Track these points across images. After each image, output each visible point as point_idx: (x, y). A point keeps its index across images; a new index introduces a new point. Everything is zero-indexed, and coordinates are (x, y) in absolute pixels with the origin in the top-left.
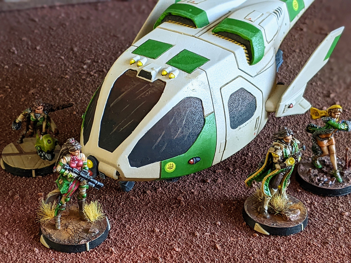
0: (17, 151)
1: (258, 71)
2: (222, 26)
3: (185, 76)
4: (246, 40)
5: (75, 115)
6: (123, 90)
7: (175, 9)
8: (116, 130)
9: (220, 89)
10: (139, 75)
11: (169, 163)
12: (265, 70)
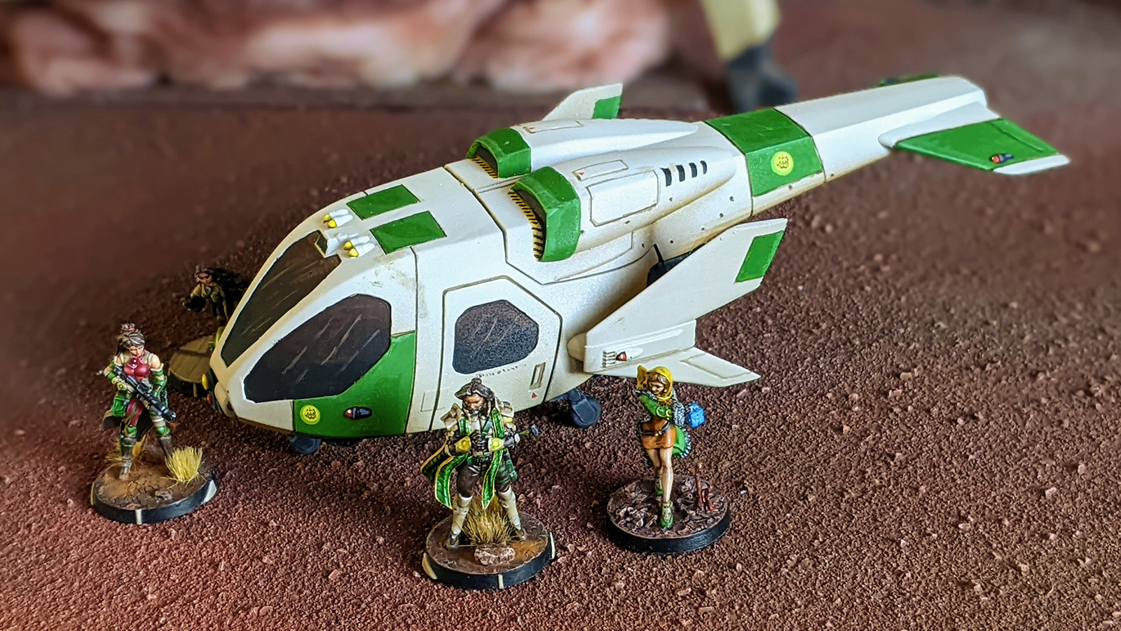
1: (561, 275)
3: (376, 256)
8: (248, 330)
9: (445, 293)
10: (317, 243)
11: (307, 407)
12: (586, 277)
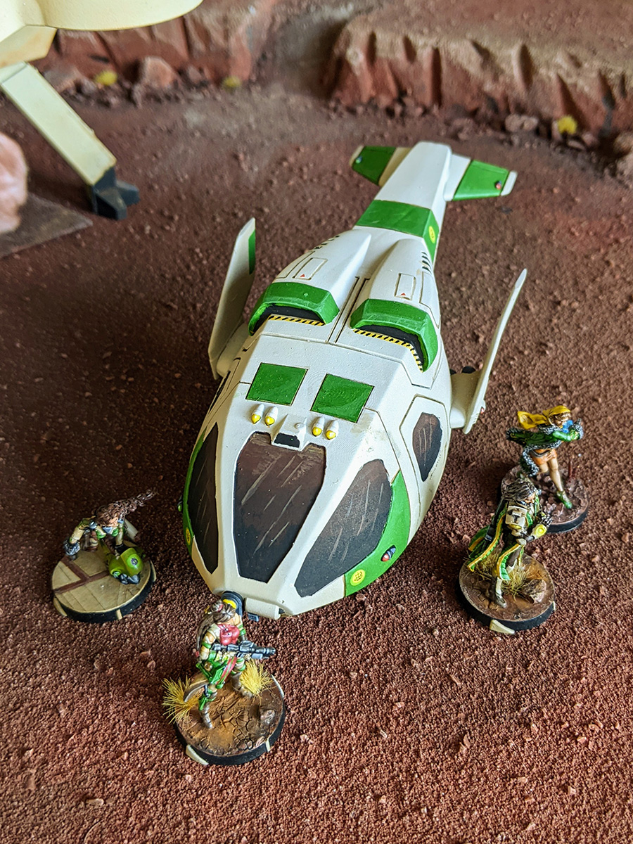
0: (76, 579)
1: (434, 375)
2: (368, 317)
3: (351, 428)
4: (411, 334)
5: (131, 468)
6: (256, 472)
7: (280, 296)
8: (264, 543)
9: (400, 429)
10: (275, 442)
11: (356, 573)
